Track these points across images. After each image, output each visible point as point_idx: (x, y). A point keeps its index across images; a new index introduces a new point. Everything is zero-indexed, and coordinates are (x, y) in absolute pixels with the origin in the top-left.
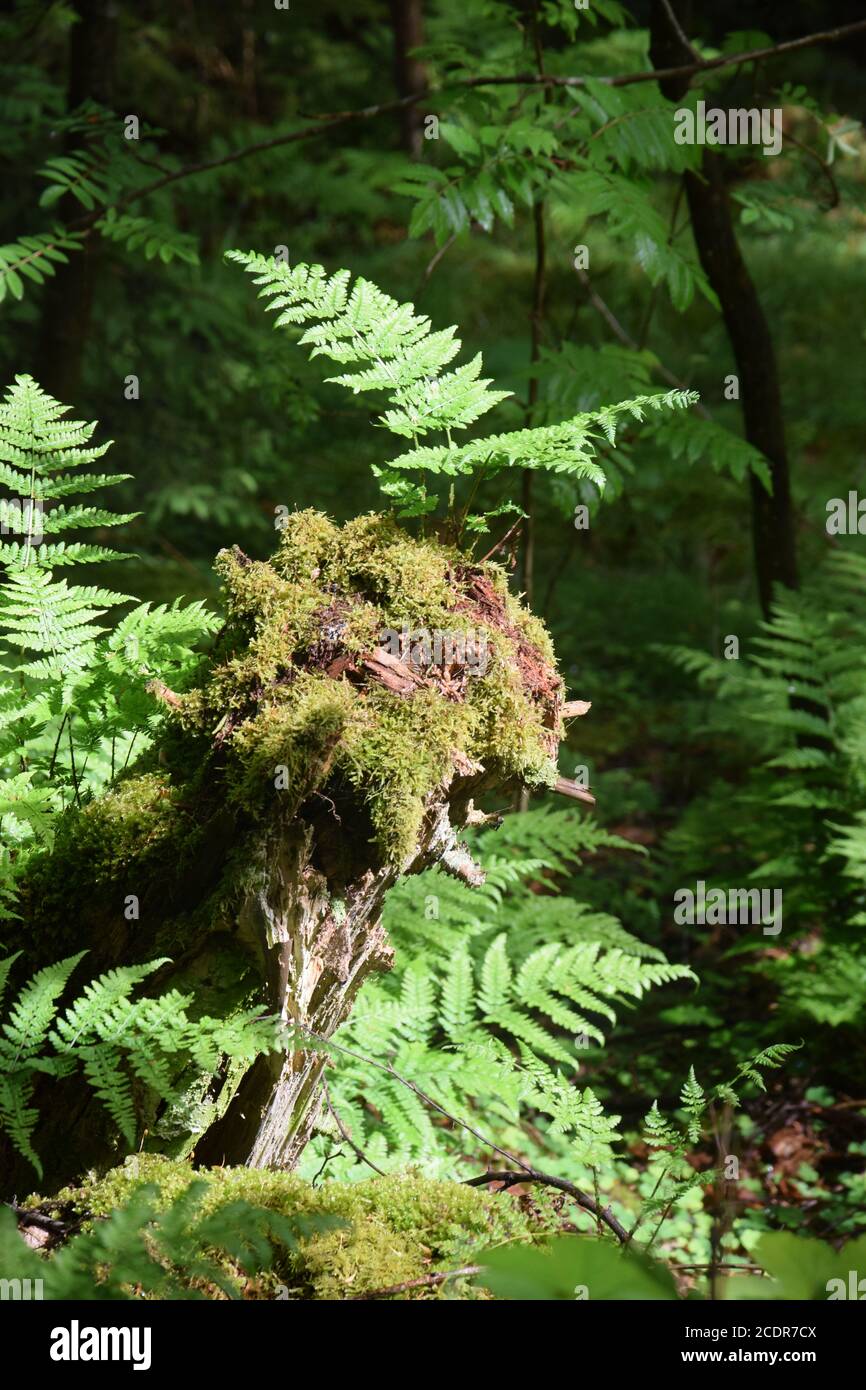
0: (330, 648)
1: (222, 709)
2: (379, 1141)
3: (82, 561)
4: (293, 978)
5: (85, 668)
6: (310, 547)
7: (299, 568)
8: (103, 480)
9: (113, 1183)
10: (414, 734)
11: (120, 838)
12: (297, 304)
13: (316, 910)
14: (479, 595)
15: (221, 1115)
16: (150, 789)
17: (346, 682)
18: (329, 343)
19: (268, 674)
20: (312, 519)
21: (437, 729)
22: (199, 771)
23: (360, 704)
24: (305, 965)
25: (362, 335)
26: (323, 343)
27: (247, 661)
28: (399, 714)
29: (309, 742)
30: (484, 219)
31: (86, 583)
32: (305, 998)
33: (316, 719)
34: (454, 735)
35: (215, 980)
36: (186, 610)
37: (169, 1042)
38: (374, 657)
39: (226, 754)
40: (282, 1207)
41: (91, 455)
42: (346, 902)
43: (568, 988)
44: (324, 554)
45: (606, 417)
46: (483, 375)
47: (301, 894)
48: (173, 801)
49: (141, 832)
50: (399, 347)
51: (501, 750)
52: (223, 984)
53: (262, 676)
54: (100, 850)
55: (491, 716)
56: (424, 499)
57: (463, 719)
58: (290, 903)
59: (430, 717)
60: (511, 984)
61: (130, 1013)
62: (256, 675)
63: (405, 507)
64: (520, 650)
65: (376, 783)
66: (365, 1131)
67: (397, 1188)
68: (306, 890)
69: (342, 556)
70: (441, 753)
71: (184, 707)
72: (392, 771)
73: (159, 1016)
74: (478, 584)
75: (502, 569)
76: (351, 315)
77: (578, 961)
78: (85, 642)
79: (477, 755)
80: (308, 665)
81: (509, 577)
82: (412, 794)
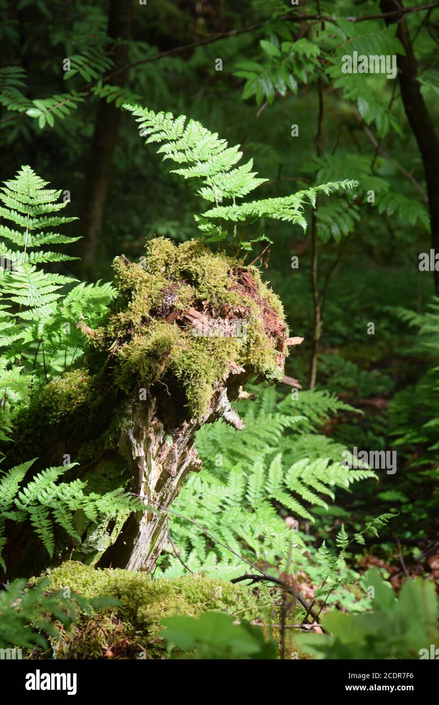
0: (168, 308)
1: (114, 337)
2: (213, 556)
3: (51, 261)
4: (147, 474)
5: (50, 315)
6: (161, 256)
7: (155, 267)
8: (64, 220)
9: (54, 575)
10: (209, 352)
11: (61, 401)
12: (158, 132)
13: (158, 440)
14: (245, 282)
15: (113, 542)
16: (79, 377)
17: (175, 325)
18: (173, 153)
19: (137, 320)
20: (163, 242)
21: (220, 350)
22: (103, 369)
23: (182, 336)
24: (152, 468)
25: (191, 149)
26: (170, 152)
27: (127, 313)
28: (201, 342)
29: (153, 355)
30: (282, 89)
31: (53, 272)
32: (153, 485)
33: (157, 344)
34: (229, 353)
35: (108, 474)
36: (103, 287)
37: (73, 505)
38: (190, 313)
39: (115, 360)
40: (135, 590)
41: (58, 207)
42: (173, 437)
43: (311, 481)
44: (168, 260)
45: (311, 193)
46: (253, 170)
47: (150, 432)
48: (89, 383)
49: (72, 398)
50: (210, 155)
51: (253, 362)
52: (112, 476)
53: (134, 321)
54: (52, 408)
55: (248, 344)
56: (221, 233)
57: (233, 345)
58: (145, 436)
59: (217, 344)
60: (283, 479)
61: (56, 490)
62: (131, 320)
63: (210, 237)
64: (265, 311)
65: (188, 377)
66: (206, 551)
67: (192, 582)
68: (153, 430)
69: (176, 261)
70: (222, 362)
71: (95, 336)
72: (197, 371)
73: (69, 492)
74: (245, 277)
75: (257, 270)
76: (185, 139)
77: (317, 468)
78: (52, 302)
79: (241, 364)
80: (157, 316)
81: (260, 274)
82: (207, 383)
